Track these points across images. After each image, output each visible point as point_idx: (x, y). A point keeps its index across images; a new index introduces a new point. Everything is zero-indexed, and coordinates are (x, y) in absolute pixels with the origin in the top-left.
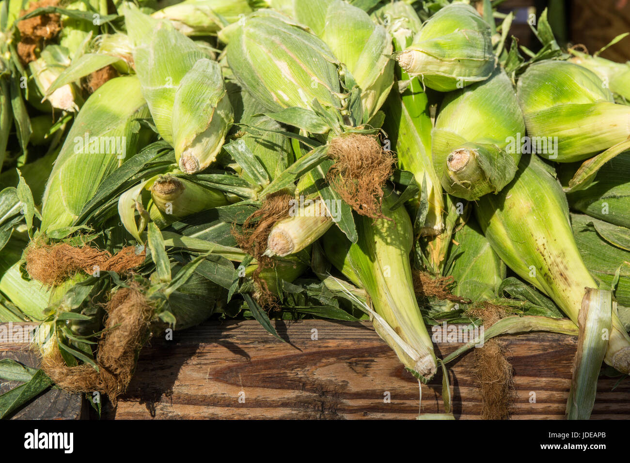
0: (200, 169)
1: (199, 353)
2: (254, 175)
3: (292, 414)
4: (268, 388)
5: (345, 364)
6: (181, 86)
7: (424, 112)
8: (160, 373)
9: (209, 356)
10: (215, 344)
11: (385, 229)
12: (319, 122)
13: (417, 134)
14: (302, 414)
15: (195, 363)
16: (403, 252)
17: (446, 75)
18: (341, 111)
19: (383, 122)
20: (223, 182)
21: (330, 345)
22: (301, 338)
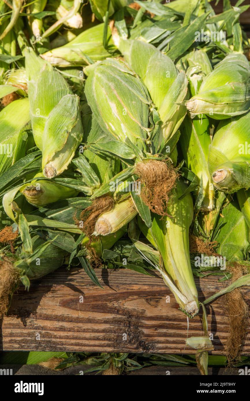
0: (57, 175)
1: (53, 290)
2: (91, 179)
3: (110, 327)
4: (95, 312)
5: (144, 300)
6: (49, 117)
7: (206, 131)
8: (29, 301)
9: (59, 292)
10: (63, 286)
11: (174, 212)
12: (129, 152)
13: (200, 146)
14: (116, 328)
15: (50, 296)
16: (184, 229)
17: (219, 113)
18: (146, 141)
19: (178, 140)
20: (71, 183)
21: (134, 288)
22: (117, 283)
